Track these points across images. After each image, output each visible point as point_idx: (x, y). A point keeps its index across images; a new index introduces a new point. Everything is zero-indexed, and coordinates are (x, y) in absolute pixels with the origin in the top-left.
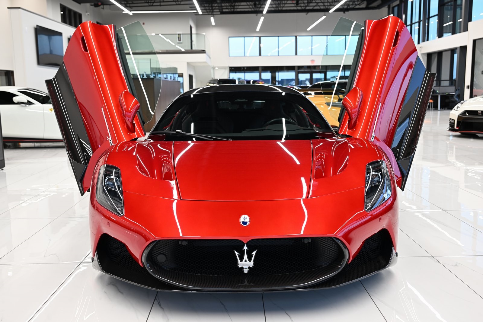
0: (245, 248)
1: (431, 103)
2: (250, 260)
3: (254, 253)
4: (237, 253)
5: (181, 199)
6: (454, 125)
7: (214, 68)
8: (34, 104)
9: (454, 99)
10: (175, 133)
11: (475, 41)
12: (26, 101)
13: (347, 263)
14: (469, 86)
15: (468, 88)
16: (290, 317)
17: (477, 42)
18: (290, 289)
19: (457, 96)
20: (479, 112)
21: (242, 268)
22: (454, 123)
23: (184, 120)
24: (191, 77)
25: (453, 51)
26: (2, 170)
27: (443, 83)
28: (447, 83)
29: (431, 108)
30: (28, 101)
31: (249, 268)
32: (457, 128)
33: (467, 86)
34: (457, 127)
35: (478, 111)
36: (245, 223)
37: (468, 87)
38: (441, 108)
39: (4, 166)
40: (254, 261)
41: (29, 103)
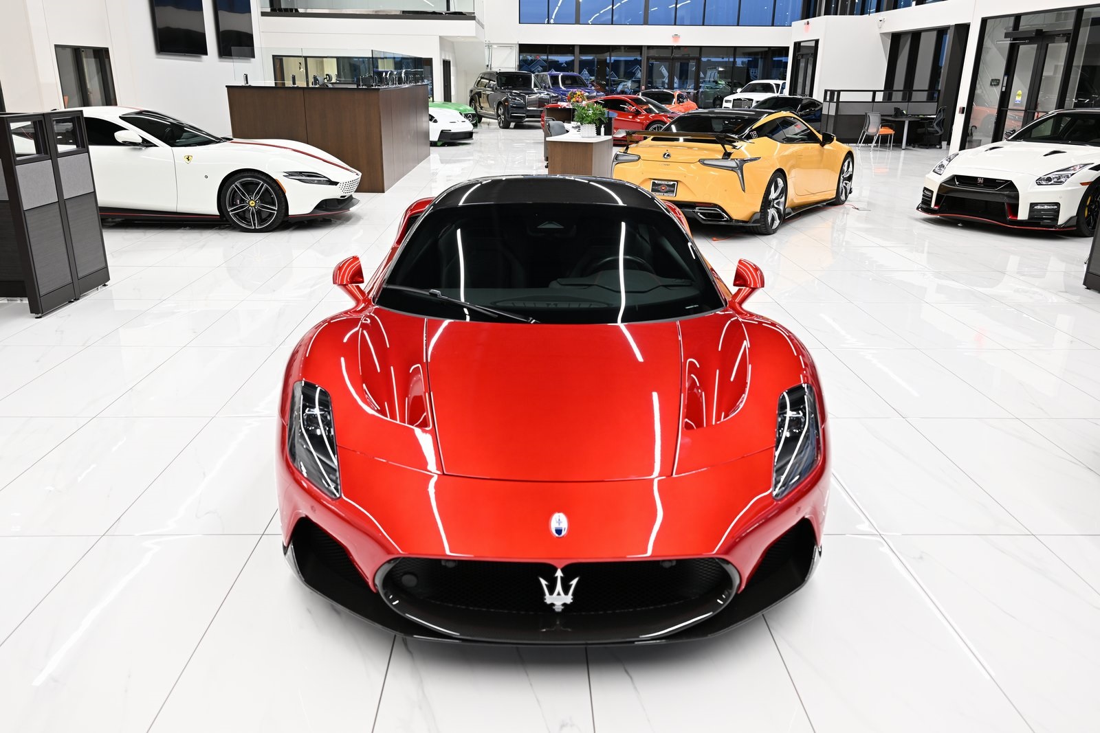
0: (559, 574)
1: (891, 135)
2: (566, 592)
3: (574, 582)
4: (544, 582)
5: (444, 474)
6: (931, 201)
7: (489, 46)
8: (156, 146)
9: (933, 127)
10: (428, 293)
11: (984, 21)
12: (140, 140)
13: (736, 594)
14: (964, 108)
15: (963, 113)
16: (631, 678)
17: (989, 22)
18: (633, 642)
19: (940, 122)
20: (980, 181)
21: (553, 605)
22: (931, 198)
23: (441, 236)
24: (446, 64)
25: (941, 32)
26: (105, 285)
27: (917, 96)
28: (924, 96)
29: (890, 143)
30: (144, 140)
31: (564, 605)
32: (936, 208)
33: (960, 108)
34: (935, 205)
35: (977, 178)
36: (559, 531)
37: (962, 111)
38: (906, 144)
39: (108, 279)
40: (573, 594)
41: (146, 144)
